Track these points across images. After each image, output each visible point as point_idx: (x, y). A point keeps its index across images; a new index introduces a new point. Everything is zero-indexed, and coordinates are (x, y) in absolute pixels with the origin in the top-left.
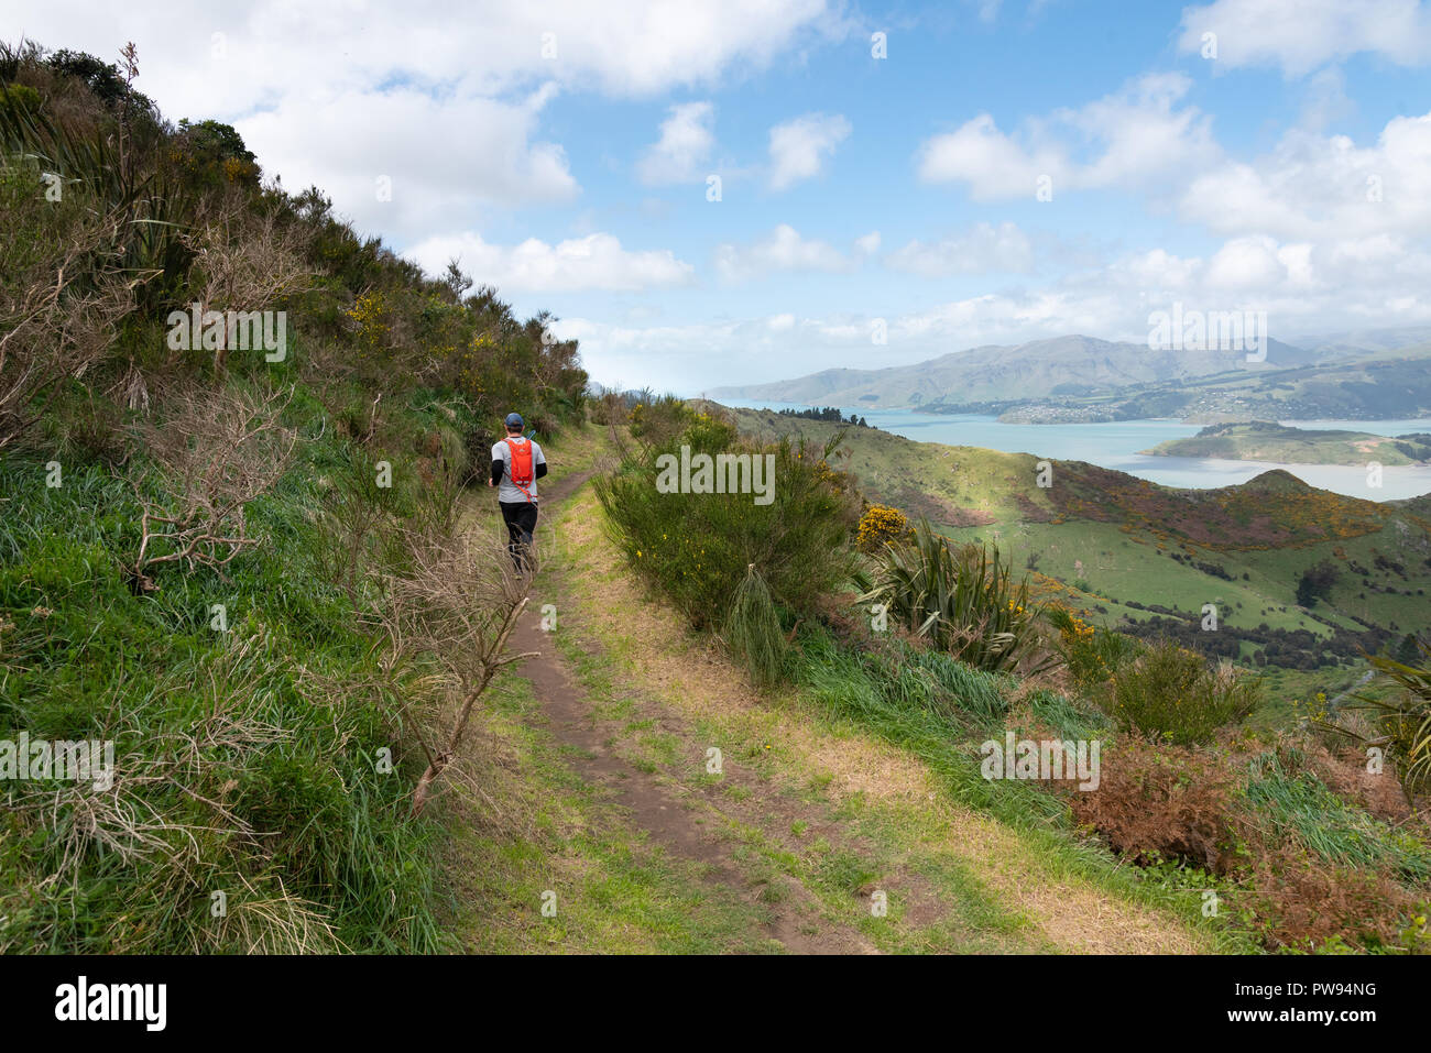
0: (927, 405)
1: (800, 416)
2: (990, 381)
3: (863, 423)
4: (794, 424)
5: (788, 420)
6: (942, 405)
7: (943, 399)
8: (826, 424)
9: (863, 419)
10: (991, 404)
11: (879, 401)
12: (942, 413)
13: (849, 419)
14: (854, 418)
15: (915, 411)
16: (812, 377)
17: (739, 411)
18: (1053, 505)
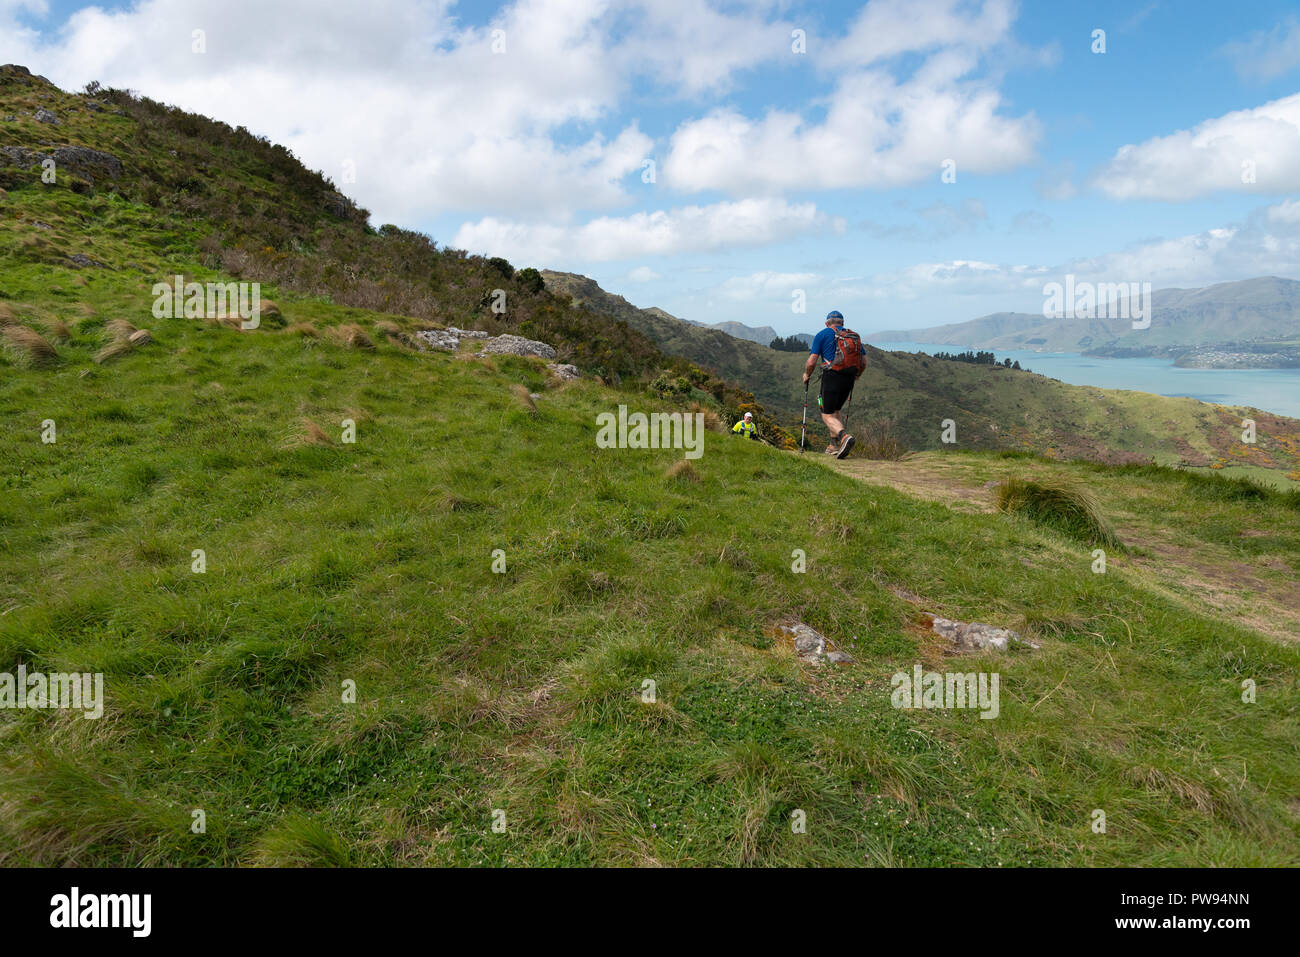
0: (1097, 349)
1: (954, 359)
2: (1169, 324)
3: (1017, 366)
4: (947, 366)
5: (941, 363)
6: (1114, 349)
7: (1115, 343)
8: (979, 367)
9: (1017, 363)
10: (1168, 348)
11: (1046, 344)
12: (1113, 356)
13: (1003, 362)
14: (1008, 361)
15: (1085, 354)
16: (977, 321)
17: (894, 354)
18: (1214, 450)
